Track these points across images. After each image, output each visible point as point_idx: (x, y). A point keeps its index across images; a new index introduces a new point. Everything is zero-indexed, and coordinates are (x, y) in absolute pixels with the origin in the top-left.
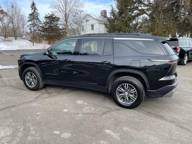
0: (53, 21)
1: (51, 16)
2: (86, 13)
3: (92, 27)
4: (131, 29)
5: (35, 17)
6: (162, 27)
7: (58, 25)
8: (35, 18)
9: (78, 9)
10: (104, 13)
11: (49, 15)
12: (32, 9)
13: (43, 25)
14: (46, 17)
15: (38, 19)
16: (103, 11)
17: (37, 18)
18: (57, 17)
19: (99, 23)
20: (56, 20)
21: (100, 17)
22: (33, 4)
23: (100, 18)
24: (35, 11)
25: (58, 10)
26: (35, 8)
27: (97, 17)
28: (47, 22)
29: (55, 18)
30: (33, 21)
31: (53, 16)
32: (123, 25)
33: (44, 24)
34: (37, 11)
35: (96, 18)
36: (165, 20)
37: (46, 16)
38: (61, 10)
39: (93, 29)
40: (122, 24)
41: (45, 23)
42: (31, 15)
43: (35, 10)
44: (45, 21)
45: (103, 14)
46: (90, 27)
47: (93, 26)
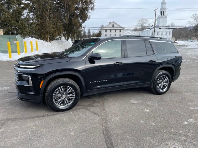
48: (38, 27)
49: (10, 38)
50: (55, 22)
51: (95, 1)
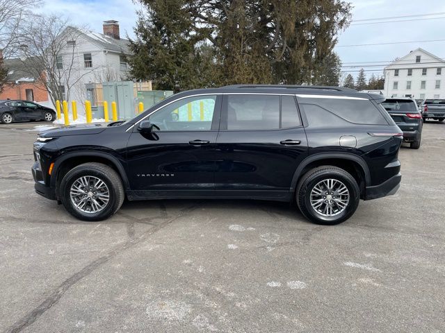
2: (67, 25)
3: (85, 59)
6: (246, 70)
10: (112, 29)
16: (109, 22)
19: (105, 51)
21: (102, 36)
23: (106, 40)
27: (97, 35)
32: (171, 60)
36: (251, 57)
39: (91, 66)
40: (168, 59)
45: (111, 31)
46: (82, 60)
47: (90, 59)
48: (219, 73)
49: (155, 96)
50: (253, 62)
51: (351, 5)
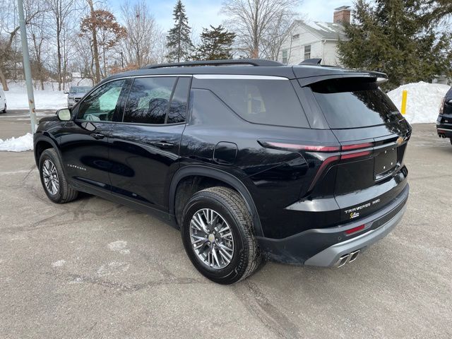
0: (221, 41)
1: (215, 32)
4: (410, 52)
5: (182, 36)
7: (230, 52)
8: (181, 39)
9: (286, 10)
10: (343, 15)
11: (213, 30)
12: (177, 18)
13: (198, 53)
14: (204, 35)
15: (187, 40)
16: (340, 8)
17: (186, 37)
18: (230, 34)
19: (323, 41)
20: (226, 40)
21: (329, 25)
22: (179, 7)
24: (181, 23)
25: (238, 16)
26: (183, 16)
27: (322, 25)
28: (208, 47)
29: (224, 34)
30: (177, 46)
31: (222, 32)
33: (200, 50)
34: (185, 23)
35: (319, 28)
37: (205, 33)
38: (245, 16)
41: (203, 47)
42: (174, 31)
43: (181, 20)
44: (202, 44)
45: (341, 17)
47: (309, 50)
